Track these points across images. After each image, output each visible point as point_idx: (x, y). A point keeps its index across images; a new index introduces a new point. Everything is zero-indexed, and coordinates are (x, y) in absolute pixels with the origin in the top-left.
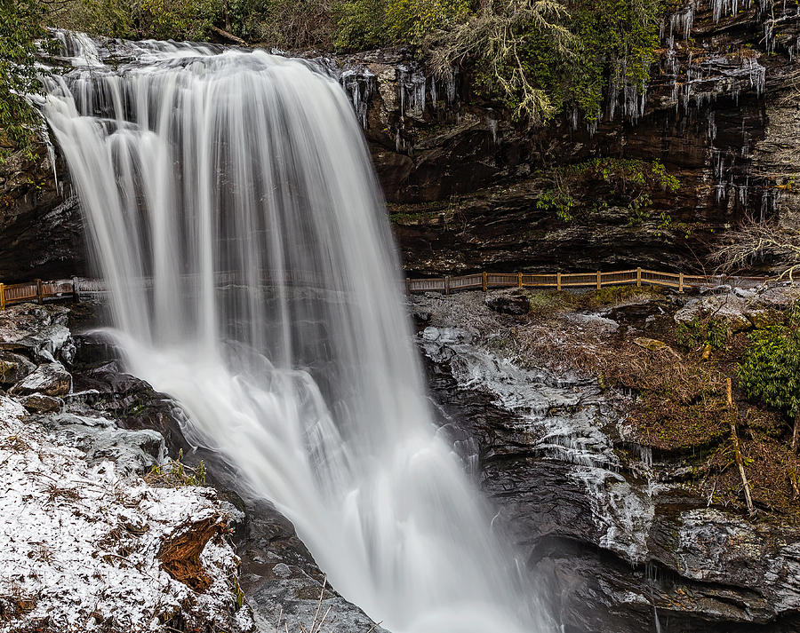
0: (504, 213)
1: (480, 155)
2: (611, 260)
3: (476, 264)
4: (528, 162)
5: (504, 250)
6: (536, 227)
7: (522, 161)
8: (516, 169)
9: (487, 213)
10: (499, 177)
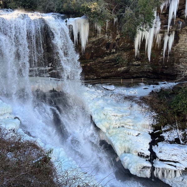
0: (107, 63)
1: (102, 46)
2: (135, 75)
3: (99, 77)
4: (115, 48)
5: (107, 73)
6: (116, 67)
7: (113, 48)
8: (111, 50)
9: (103, 63)
10: (107, 53)
